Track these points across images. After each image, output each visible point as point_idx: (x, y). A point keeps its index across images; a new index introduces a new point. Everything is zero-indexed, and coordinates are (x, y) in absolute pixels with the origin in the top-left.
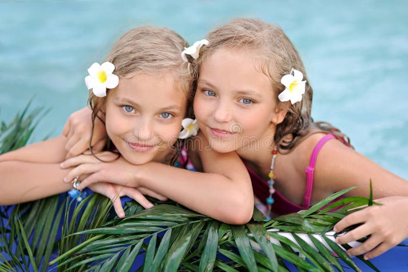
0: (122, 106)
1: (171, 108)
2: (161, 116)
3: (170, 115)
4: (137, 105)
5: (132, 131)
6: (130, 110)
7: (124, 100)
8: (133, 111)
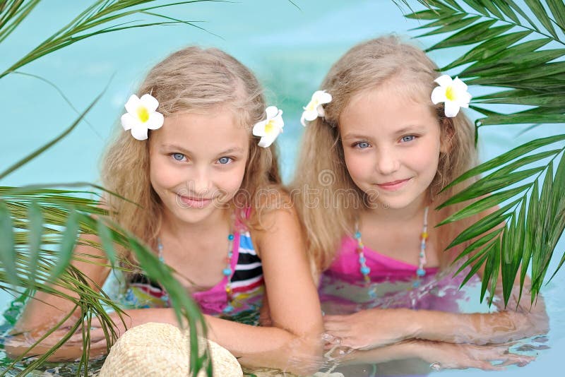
0: (170, 154)
1: (230, 151)
2: (219, 162)
3: (230, 160)
4: (188, 152)
5: (185, 183)
6: (180, 158)
7: (173, 147)
8: (184, 159)
